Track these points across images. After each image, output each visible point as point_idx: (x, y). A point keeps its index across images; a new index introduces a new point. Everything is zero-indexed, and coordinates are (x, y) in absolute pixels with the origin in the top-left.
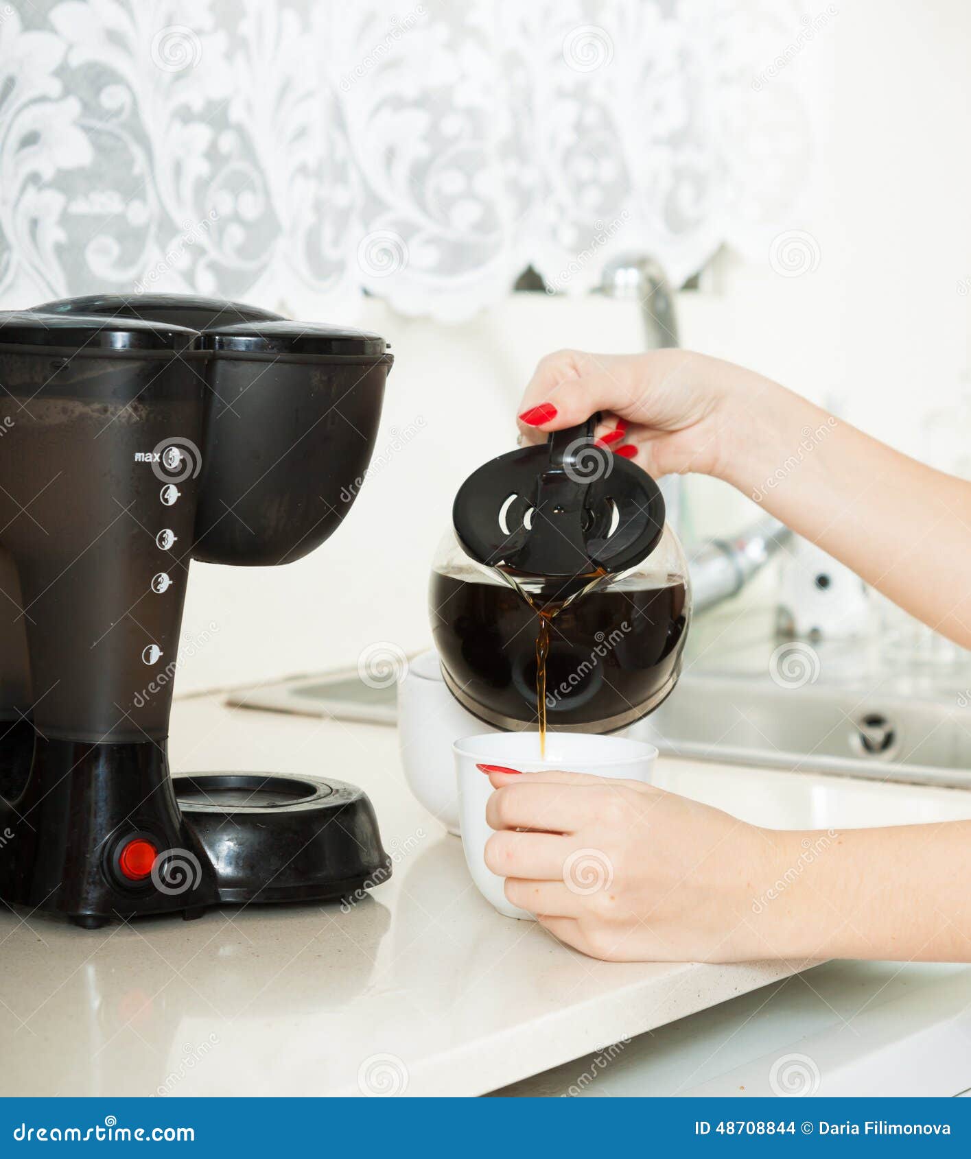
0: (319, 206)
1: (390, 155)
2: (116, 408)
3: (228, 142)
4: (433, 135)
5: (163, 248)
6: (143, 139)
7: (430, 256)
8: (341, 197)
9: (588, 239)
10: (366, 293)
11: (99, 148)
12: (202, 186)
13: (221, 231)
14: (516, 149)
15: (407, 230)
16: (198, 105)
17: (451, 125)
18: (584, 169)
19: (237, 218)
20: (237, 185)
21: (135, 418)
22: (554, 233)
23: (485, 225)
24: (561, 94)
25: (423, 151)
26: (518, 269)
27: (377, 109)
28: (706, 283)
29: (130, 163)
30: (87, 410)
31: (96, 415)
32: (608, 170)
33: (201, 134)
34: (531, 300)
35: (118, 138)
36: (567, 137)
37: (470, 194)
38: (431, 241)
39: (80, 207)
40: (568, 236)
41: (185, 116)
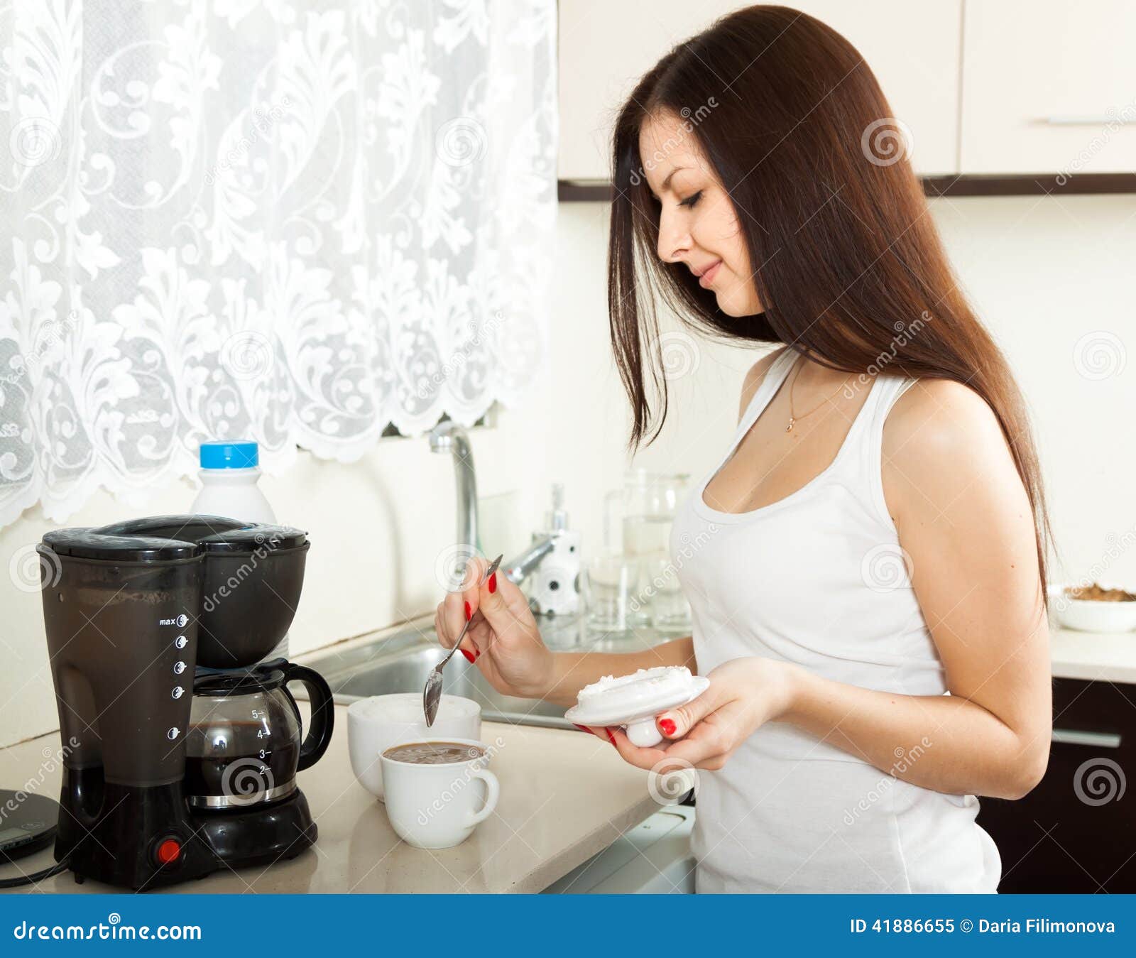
0: (271, 405)
1: (311, 371)
2: (148, 596)
3: (218, 376)
4: (335, 360)
5: (182, 439)
6: (169, 379)
7: (335, 427)
8: (284, 397)
9: (422, 405)
10: (298, 447)
11: (143, 386)
12: (204, 401)
13: (215, 425)
14: (381, 362)
15: (321, 413)
16: (200, 357)
17: (344, 355)
18: (419, 368)
19: (224, 417)
20: (224, 398)
21: (159, 601)
22: (403, 404)
23: (366, 408)
24: (405, 329)
25: (329, 369)
26: (385, 425)
27: (304, 346)
28: (487, 422)
29: (161, 393)
30: (131, 596)
31: (135, 600)
32: (432, 368)
33: (202, 373)
34: (393, 442)
35: (155, 379)
36: (409, 352)
37: (356, 392)
38: (334, 419)
39: (133, 419)
40: (411, 405)
41: (193, 363)
